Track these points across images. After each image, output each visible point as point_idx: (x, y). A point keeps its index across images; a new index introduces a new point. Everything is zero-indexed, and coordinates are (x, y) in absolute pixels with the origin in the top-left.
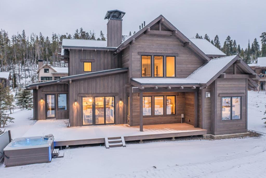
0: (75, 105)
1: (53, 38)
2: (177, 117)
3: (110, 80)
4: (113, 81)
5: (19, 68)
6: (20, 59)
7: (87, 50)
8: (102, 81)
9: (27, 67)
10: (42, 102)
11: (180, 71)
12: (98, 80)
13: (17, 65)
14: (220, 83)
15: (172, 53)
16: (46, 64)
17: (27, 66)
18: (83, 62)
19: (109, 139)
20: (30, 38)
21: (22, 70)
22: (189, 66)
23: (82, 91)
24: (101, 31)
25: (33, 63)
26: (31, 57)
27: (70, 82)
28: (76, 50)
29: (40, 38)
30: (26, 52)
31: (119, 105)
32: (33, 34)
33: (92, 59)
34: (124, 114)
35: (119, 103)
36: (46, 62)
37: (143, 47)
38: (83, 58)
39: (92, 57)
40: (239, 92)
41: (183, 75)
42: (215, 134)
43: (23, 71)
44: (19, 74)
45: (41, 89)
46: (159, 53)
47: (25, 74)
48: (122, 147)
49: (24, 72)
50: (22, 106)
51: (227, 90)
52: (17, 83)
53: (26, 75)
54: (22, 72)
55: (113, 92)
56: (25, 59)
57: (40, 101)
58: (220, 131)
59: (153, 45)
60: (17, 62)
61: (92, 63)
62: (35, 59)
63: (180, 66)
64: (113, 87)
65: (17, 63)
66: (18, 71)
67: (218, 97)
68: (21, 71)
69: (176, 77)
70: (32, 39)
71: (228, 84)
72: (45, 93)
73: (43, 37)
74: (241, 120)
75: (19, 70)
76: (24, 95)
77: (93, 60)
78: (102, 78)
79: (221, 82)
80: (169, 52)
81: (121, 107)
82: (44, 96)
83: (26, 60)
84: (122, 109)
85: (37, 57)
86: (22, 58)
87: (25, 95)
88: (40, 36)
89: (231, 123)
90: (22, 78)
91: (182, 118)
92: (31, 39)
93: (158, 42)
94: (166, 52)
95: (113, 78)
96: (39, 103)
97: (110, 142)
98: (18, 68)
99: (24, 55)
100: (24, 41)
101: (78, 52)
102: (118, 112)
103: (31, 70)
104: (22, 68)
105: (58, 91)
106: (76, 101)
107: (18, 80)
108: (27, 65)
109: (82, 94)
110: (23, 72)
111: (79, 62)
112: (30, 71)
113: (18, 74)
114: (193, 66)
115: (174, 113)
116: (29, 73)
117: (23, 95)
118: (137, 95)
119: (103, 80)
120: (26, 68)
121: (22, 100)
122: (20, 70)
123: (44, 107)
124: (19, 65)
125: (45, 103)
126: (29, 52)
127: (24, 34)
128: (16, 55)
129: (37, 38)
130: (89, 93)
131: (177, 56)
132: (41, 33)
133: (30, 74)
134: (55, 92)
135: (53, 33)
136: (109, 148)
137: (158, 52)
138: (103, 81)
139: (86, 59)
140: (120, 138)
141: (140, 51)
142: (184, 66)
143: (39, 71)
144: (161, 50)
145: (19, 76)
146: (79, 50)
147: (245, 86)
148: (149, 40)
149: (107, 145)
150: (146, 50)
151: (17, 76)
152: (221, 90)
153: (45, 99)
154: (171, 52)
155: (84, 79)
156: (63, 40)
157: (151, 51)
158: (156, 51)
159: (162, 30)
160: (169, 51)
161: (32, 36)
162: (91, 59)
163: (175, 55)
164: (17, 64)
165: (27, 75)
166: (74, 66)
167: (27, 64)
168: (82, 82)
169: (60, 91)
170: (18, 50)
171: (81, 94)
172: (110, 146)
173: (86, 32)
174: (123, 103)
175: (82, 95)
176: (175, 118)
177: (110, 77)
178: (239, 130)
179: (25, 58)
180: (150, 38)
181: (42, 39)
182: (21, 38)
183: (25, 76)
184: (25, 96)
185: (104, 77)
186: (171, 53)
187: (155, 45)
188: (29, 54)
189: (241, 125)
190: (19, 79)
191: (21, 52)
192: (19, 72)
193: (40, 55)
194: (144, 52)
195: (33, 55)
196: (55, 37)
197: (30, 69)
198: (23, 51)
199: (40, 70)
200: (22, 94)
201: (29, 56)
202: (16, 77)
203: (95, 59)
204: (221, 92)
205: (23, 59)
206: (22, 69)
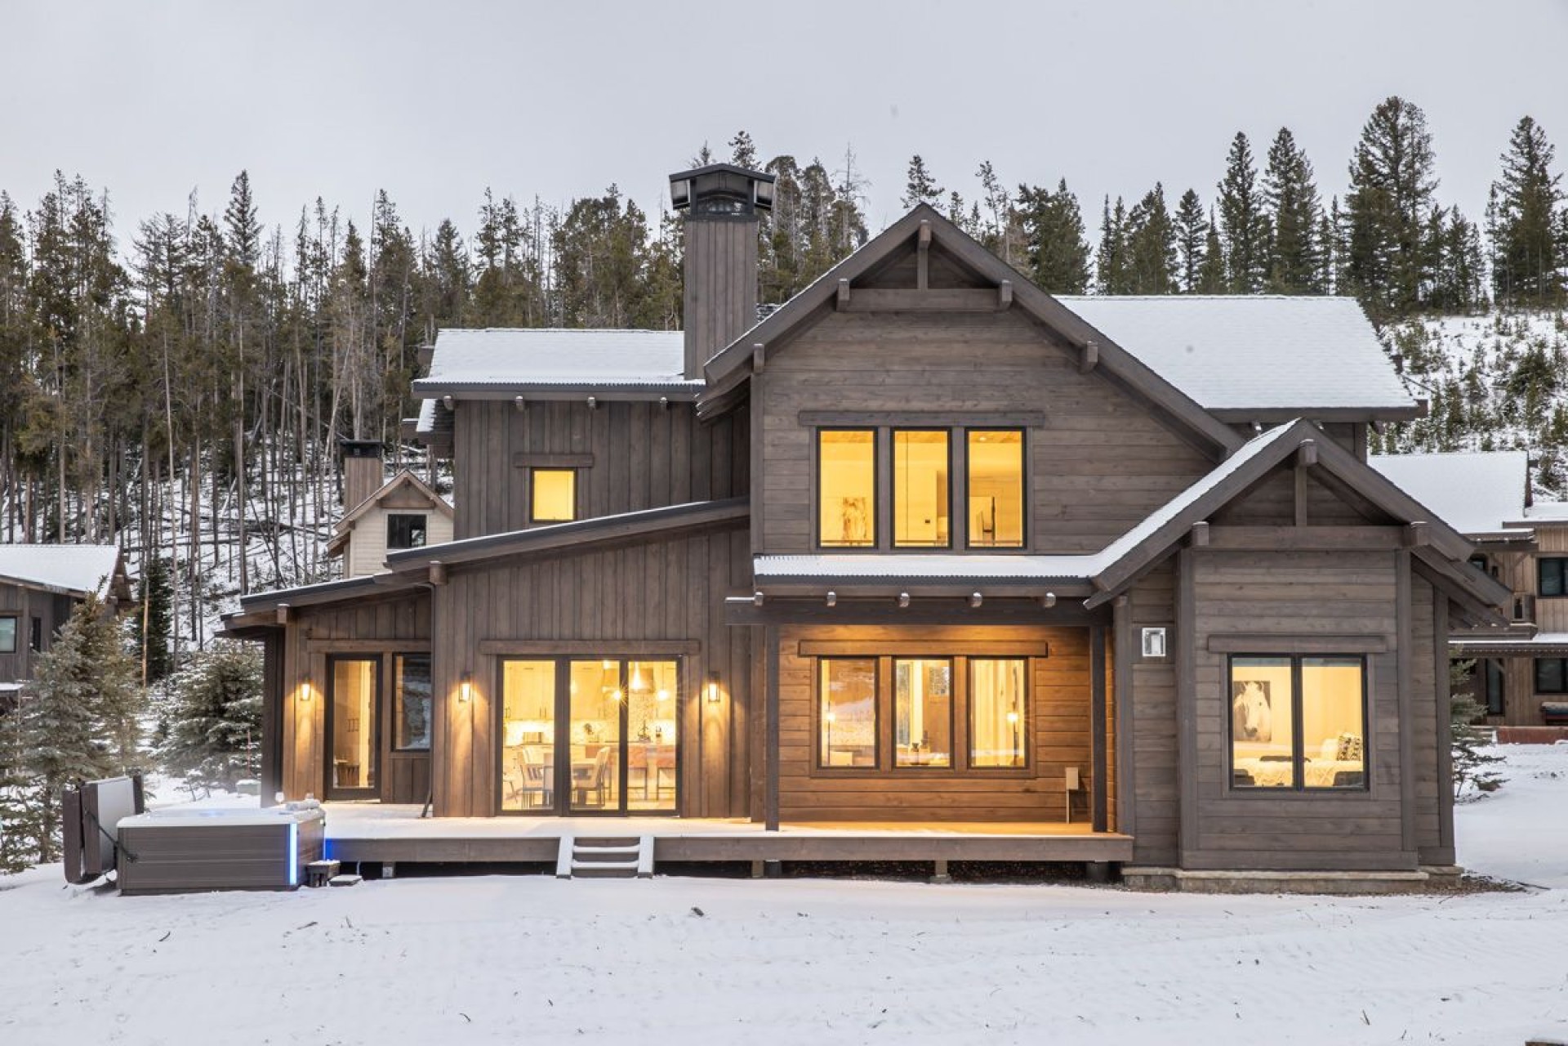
0: (460, 701)
1: (487, 236)
2: (1038, 784)
3: (653, 565)
4: (673, 571)
5: (194, 513)
6: (206, 431)
7: (551, 402)
8: (609, 571)
9: (259, 507)
10: (305, 696)
11: (1057, 510)
12: (588, 564)
13: (177, 485)
14: (1212, 579)
15: (1005, 413)
16: (403, 474)
17: (263, 493)
18: (528, 470)
19: (578, 842)
20: (295, 248)
21: (216, 532)
22: (1120, 482)
23: (503, 627)
24: (917, 161)
25: (313, 470)
26: (299, 415)
27: (435, 574)
28: (488, 402)
29: (382, 243)
30: (256, 370)
31: (703, 710)
32: (321, 210)
33: (578, 448)
34: (731, 757)
35: (705, 694)
36: (420, 460)
37: (828, 383)
38: (527, 450)
39: (576, 437)
40: (1347, 627)
41: (1075, 539)
42: (1186, 864)
43: (222, 537)
44: (192, 561)
45: (304, 625)
46: (923, 412)
47: (244, 564)
48: (636, 878)
49: (236, 549)
50: (199, 773)
51: (1261, 616)
52: (176, 638)
53: (251, 572)
54: (216, 543)
55: (672, 632)
56: (250, 436)
57: (298, 692)
58: (1222, 849)
59: (888, 371)
60: (177, 458)
61: (580, 471)
62: (325, 431)
63: (1056, 482)
64: (672, 606)
65: (179, 464)
66: (183, 537)
67: (1201, 658)
68: (210, 537)
69: (1026, 548)
70: (310, 252)
71: (1269, 579)
72: (326, 648)
73: (402, 231)
74: (1364, 795)
75: (193, 529)
76: (216, 697)
77: (584, 453)
78: (610, 556)
79: (1223, 570)
80: (984, 405)
81: (716, 720)
82: (319, 668)
83: (257, 445)
84: (720, 729)
85: (347, 415)
86: (225, 421)
87: (221, 699)
88: (382, 230)
89: (1296, 807)
90: (216, 597)
91: (1071, 792)
92: (303, 256)
93: (918, 351)
94: (969, 405)
95: (672, 557)
96: (289, 702)
97: (576, 856)
98: (184, 512)
99: (237, 403)
100: (240, 275)
101: (502, 411)
102: (696, 745)
103: (290, 530)
104: (222, 514)
105: (396, 638)
106: (466, 676)
107: (183, 619)
108: (264, 483)
109: (500, 640)
110: (224, 550)
111: (505, 468)
112: (285, 540)
113: (181, 565)
114: (1146, 482)
115: (1022, 764)
116: (276, 559)
117: (210, 696)
118: (792, 647)
119: (616, 564)
120: (256, 509)
121: (203, 729)
122: (203, 525)
123: (314, 728)
124: (192, 488)
125: (321, 706)
126: (280, 371)
127: (242, 212)
128: (174, 405)
129: (353, 241)
130: (535, 634)
131: (1040, 427)
132: (390, 200)
133: (282, 560)
134: (381, 639)
135: (488, 193)
136: (568, 877)
137: (916, 405)
138: (615, 571)
139: (542, 453)
140: (636, 841)
141: (811, 405)
142: (1080, 482)
143: (348, 535)
144: (938, 398)
145: (196, 581)
146: (503, 402)
147: (1390, 593)
148: (860, 343)
149: (565, 863)
150: (847, 398)
151: (176, 581)
152: (1220, 615)
153: (322, 679)
154: (1003, 404)
155: (515, 562)
156: (440, 339)
157: (874, 405)
158: (908, 400)
159: (931, 284)
160: (987, 399)
161: (313, 232)
162: (572, 453)
163: (1021, 423)
164: (177, 475)
165: (257, 575)
166: (480, 493)
167: (263, 474)
168: (503, 575)
169: (406, 639)
170: (188, 359)
171: (493, 643)
172: (576, 872)
173: (802, 165)
174: (725, 698)
175: (500, 645)
176: (1027, 791)
177: (654, 547)
178: (1356, 856)
179: (248, 426)
180: (868, 334)
181: (395, 249)
182: (219, 252)
183: (245, 580)
184: (227, 700)
185: (620, 552)
186: (996, 411)
187: (896, 368)
188: (279, 385)
189: (1372, 824)
190: (186, 607)
191: (214, 371)
192: (194, 545)
193: (370, 394)
194: (833, 408)
195: (310, 395)
196: (500, 234)
197: (284, 520)
198: (226, 363)
199: (353, 525)
200: (208, 690)
201: (279, 402)
202: (168, 592)
203: (596, 450)
204: (1220, 625)
205: (231, 435)
206: (215, 521)
